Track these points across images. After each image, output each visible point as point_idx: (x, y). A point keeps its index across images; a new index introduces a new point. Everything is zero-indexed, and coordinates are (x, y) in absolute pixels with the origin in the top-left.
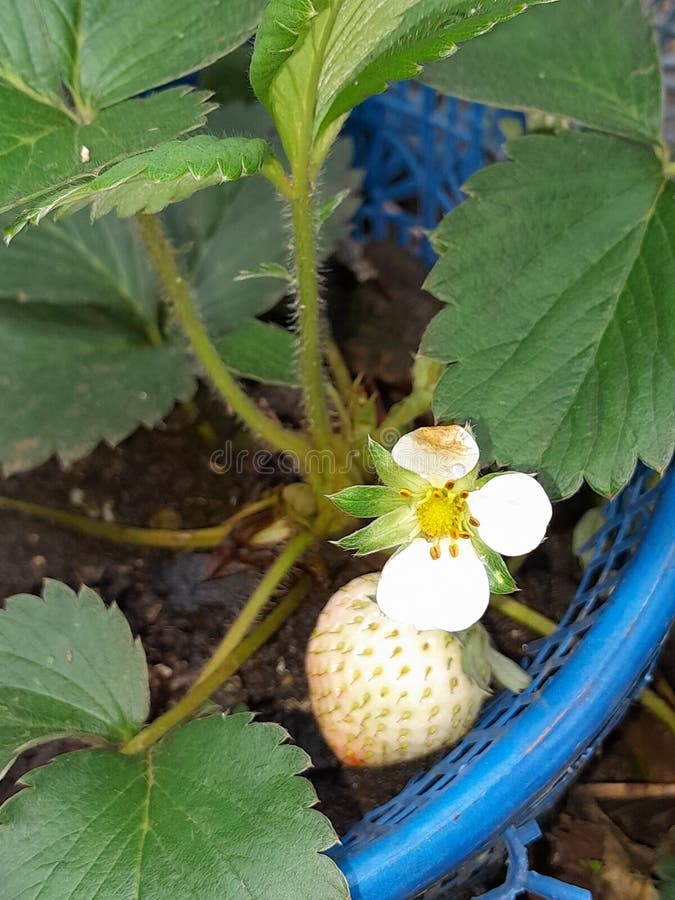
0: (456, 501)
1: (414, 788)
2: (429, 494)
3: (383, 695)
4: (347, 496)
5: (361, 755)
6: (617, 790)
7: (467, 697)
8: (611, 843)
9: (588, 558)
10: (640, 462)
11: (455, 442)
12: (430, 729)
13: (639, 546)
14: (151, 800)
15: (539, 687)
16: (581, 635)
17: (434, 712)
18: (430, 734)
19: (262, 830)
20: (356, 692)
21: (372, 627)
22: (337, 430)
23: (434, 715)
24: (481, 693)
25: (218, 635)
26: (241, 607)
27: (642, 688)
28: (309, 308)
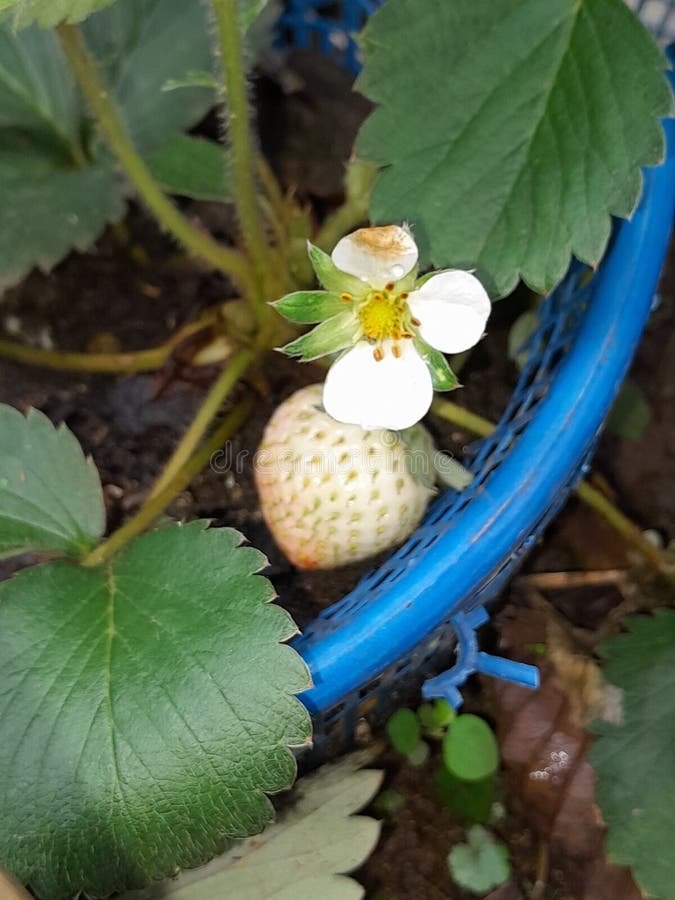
0: (396, 302)
1: (365, 585)
2: (370, 297)
3: (332, 499)
4: (288, 302)
5: (313, 558)
6: (558, 579)
7: (414, 496)
8: (554, 628)
9: (523, 360)
10: (574, 258)
11: (393, 243)
12: (378, 529)
13: (574, 342)
14: (115, 605)
15: (482, 482)
16: (519, 432)
17: (382, 513)
18: (379, 533)
19: (225, 626)
20: (307, 498)
21: (319, 436)
22: (273, 244)
23: (383, 515)
24: (426, 492)
25: (166, 454)
26: (188, 424)
27: (579, 479)
28: (238, 118)
